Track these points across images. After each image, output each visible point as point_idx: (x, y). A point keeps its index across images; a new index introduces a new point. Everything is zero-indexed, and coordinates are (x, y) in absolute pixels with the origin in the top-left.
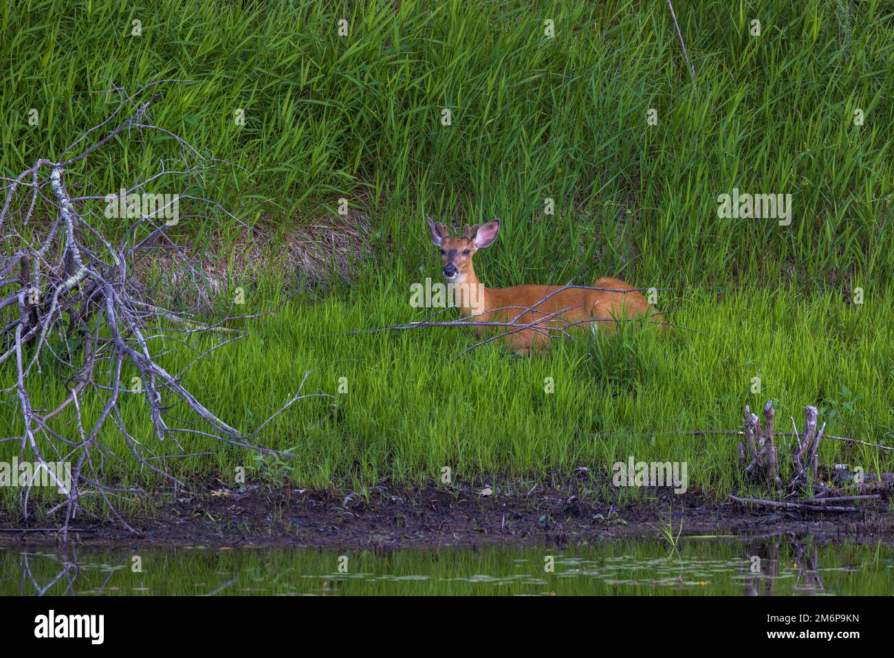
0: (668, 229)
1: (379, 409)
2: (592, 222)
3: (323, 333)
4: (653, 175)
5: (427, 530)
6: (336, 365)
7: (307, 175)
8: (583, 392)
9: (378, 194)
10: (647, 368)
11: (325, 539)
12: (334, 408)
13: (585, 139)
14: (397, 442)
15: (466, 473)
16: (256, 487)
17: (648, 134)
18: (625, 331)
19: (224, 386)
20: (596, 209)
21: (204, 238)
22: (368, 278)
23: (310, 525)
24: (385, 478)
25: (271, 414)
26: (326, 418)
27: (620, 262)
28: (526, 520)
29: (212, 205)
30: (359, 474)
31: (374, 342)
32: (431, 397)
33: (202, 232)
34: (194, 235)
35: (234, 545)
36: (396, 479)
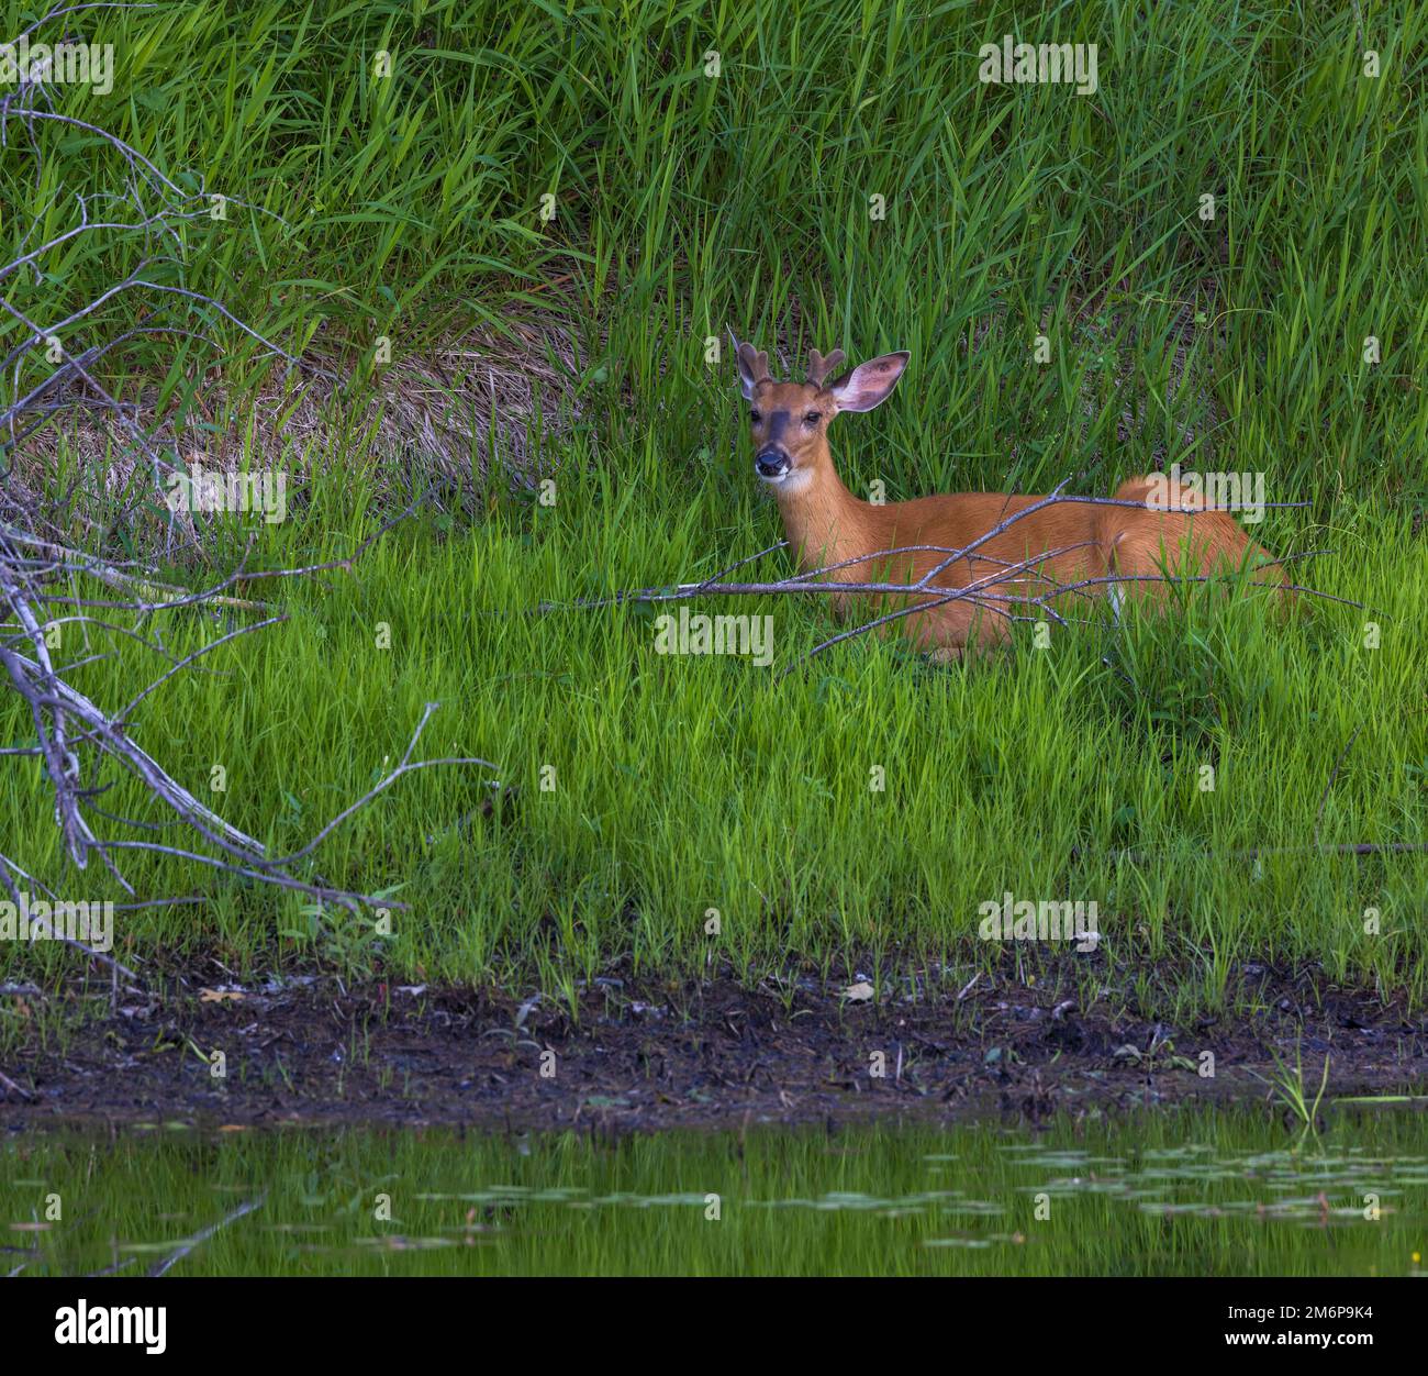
0: (1295, 361)
1: (603, 793)
2: (1115, 341)
3: (468, 610)
4: (1257, 232)
5: (717, 1082)
6: (500, 688)
7: (428, 232)
8: (1090, 752)
9: (601, 277)
10: (1244, 694)
11: (473, 1105)
12: (493, 789)
13: (1097, 143)
14: (646, 873)
15: (811, 944)
16: (307, 980)
17: (1247, 131)
18: (1192, 605)
19: (230, 739)
20: (1123, 311)
21: (182, 382)
22: (577, 477)
23: (438, 1073)
24: (616, 959)
25: (342, 805)
26: (476, 816)
27: (1178, 440)
28: (953, 1059)
29: (203, 305)
30: (554, 950)
31: (590, 632)
32: (727, 764)
33: (177, 367)
34: (158, 374)
35: (257, 1120)
36: (642, 962)
